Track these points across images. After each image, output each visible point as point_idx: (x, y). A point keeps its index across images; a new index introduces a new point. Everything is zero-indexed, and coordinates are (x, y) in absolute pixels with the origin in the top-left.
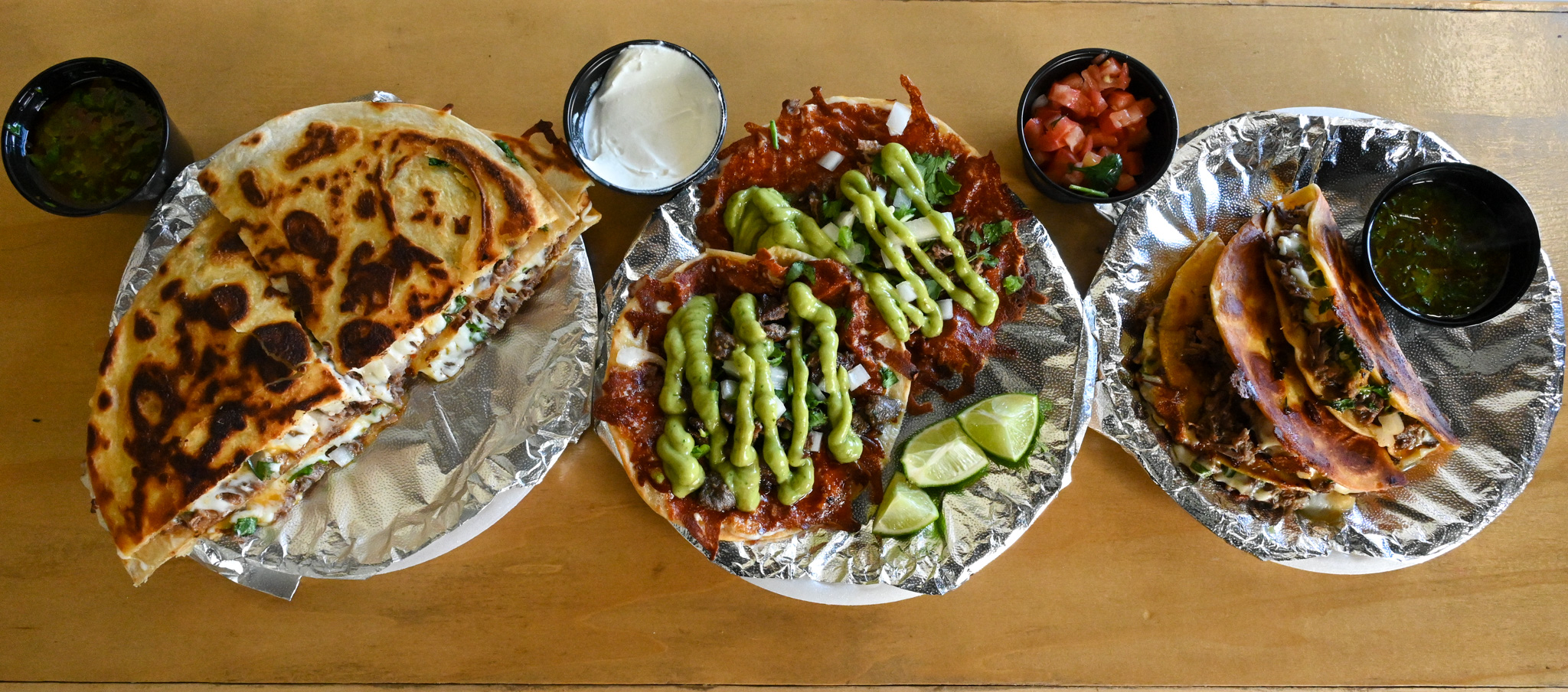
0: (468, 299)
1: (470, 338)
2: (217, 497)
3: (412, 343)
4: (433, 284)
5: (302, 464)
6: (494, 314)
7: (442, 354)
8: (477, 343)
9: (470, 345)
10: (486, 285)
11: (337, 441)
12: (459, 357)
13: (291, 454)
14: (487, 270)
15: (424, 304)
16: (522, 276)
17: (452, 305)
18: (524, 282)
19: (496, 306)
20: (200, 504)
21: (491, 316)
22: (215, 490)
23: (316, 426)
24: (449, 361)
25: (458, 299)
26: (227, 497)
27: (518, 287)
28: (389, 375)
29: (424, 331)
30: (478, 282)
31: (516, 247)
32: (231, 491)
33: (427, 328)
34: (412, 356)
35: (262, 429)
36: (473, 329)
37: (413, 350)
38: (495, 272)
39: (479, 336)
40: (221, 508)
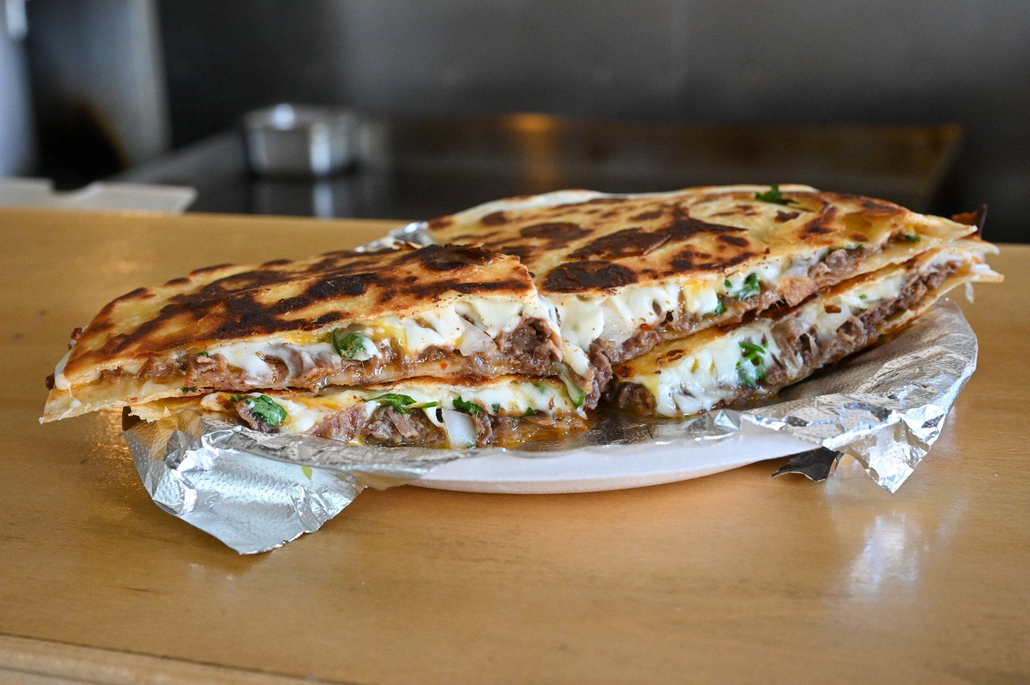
0: (763, 287)
1: (738, 364)
2: (257, 354)
3: (656, 307)
4: (721, 248)
5: (399, 390)
6: (793, 337)
7: (686, 363)
8: (745, 385)
9: (731, 377)
10: (801, 271)
11: (468, 394)
12: (708, 390)
13: (397, 358)
14: (811, 252)
15: (697, 261)
16: (859, 303)
17: (739, 275)
18: (858, 312)
20: (228, 350)
21: (783, 336)
22: (262, 343)
23: (458, 334)
24: (690, 389)
25: (750, 279)
26: (275, 361)
27: (844, 314)
28: (596, 336)
29: (682, 297)
30: (791, 263)
31: (866, 245)
32: (284, 355)
33: (688, 294)
34: (644, 327)
35: (384, 299)
36: (749, 350)
37: (652, 319)
38: (823, 259)
39: (752, 373)
40: (253, 374)
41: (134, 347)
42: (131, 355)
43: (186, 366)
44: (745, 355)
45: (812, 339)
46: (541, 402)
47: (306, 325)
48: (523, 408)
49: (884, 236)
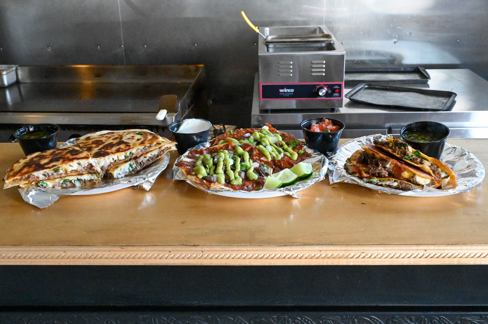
0: (133, 154)
1: (129, 168)
2: (41, 174)
3: (113, 159)
4: (126, 147)
5: (67, 178)
6: (138, 163)
7: (119, 169)
8: (130, 172)
9: (127, 171)
10: (139, 151)
11: (79, 177)
12: (123, 173)
13: (66, 172)
14: (141, 147)
15: (121, 150)
16: (150, 156)
17: (128, 153)
18: (150, 157)
19: (140, 160)
20: (36, 174)
21: (137, 162)
22: (42, 172)
23: (77, 167)
24: (120, 173)
25: (130, 153)
26: (44, 175)
27: (148, 158)
28: (102, 165)
29: (118, 157)
30: (138, 149)
31: (151, 145)
32: (46, 174)
33: (119, 156)
34: (111, 163)
35: (63, 162)
36: (131, 165)
37: (112, 161)
38: (144, 149)
39: (131, 169)
40: (41, 178)
41: (19, 174)
42: (18, 176)
43: (29, 177)
44: (130, 166)
45: (142, 163)
46: (93, 178)
47: (49, 168)
48: (89, 179)
49: (155, 143)
